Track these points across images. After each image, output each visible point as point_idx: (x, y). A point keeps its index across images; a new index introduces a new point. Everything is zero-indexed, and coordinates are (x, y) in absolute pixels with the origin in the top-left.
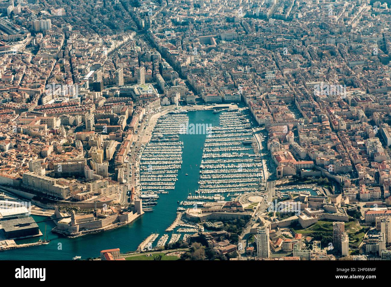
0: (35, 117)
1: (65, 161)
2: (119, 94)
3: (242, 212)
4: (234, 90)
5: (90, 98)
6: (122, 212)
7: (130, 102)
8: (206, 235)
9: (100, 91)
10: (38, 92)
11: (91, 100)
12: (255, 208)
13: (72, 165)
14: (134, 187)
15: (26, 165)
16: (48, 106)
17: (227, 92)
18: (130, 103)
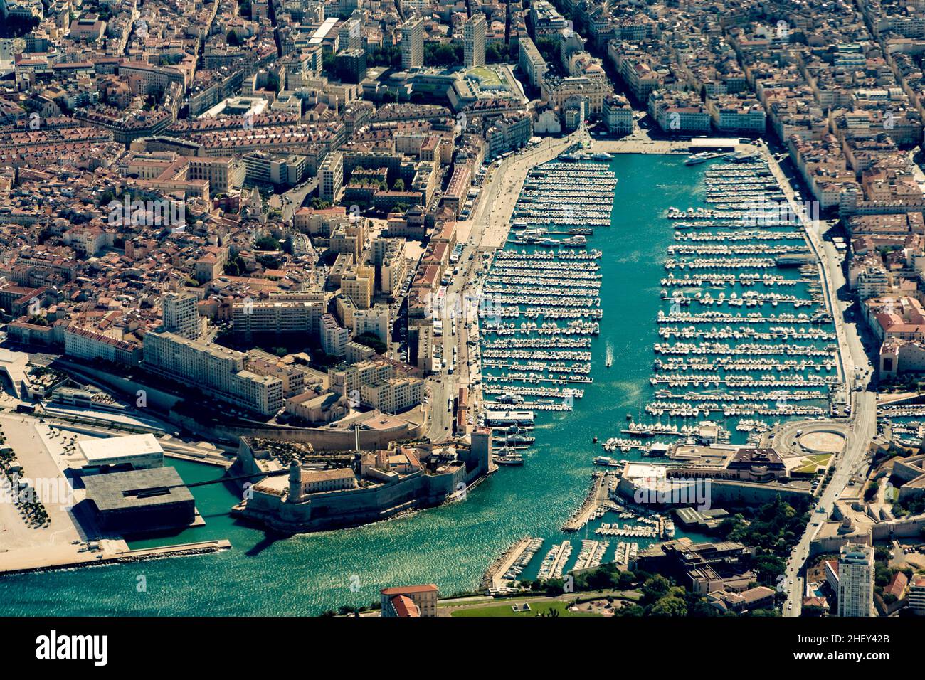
0: (174, 154)
1: (263, 297)
2: (409, 91)
3: (785, 480)
4: (744, 98)
5: (327, 103)
6: (436, 465)
7: (445, 122)
8: (686, 553)
9: (357, 83)
10: (179, 79)
11: (332, 108)
12: (821, 472)
13: (284, 312)
14: (465, 386)
15: (151, 306)
16: (209, 122)
17: (728, 102)
18: (448, 124)
